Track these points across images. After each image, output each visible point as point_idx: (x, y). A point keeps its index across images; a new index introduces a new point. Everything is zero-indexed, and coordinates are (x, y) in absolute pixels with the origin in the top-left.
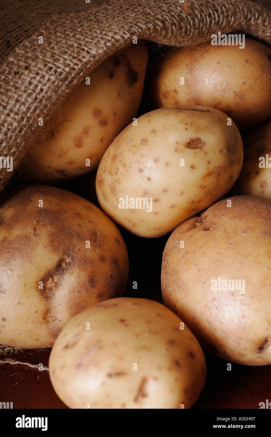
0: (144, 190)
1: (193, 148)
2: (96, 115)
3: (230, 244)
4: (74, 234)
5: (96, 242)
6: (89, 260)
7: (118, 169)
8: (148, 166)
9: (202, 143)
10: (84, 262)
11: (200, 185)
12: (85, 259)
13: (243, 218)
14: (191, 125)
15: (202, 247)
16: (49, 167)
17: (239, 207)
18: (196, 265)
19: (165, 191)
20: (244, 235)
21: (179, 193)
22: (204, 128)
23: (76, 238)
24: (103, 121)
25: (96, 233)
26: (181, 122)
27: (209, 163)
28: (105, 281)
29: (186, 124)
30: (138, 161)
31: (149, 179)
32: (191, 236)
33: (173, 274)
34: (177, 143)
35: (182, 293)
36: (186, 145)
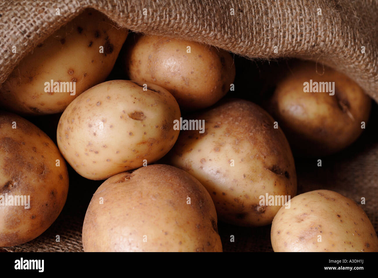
0: (89, 142)
1: (136, 119)
2: (69, 73)
3: (140, 204)
4: (25, 164)
5: (42, 174)
6: (31, 188)
7: (74, 119)
8: (97, 124)
9: (144, 117)
10: (27, 188)
11: (133, 150)
12: (29, 186)
13: (158, 185)
14: (139, 100)
15: (120, 200)
16: (24, 103)
17: (159, 175)
18: (110, 213)
19: (105, 146)
20: (154, 199)
21: (115, 152)
22: (149, 106)
23: (26, 167)
24: (74, 79)
25: (44, 167)
26: (132, 96)
27: (145, 133)
28: (40, 207)
29: (135, 98)
30: (90, 118)
31: (95, 134)
32: (115, 188)
33: (92, 215)
34: (124, 112)
35: (94, 232)
36: (130, 115)
